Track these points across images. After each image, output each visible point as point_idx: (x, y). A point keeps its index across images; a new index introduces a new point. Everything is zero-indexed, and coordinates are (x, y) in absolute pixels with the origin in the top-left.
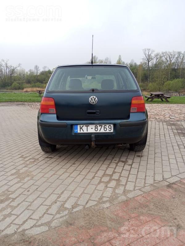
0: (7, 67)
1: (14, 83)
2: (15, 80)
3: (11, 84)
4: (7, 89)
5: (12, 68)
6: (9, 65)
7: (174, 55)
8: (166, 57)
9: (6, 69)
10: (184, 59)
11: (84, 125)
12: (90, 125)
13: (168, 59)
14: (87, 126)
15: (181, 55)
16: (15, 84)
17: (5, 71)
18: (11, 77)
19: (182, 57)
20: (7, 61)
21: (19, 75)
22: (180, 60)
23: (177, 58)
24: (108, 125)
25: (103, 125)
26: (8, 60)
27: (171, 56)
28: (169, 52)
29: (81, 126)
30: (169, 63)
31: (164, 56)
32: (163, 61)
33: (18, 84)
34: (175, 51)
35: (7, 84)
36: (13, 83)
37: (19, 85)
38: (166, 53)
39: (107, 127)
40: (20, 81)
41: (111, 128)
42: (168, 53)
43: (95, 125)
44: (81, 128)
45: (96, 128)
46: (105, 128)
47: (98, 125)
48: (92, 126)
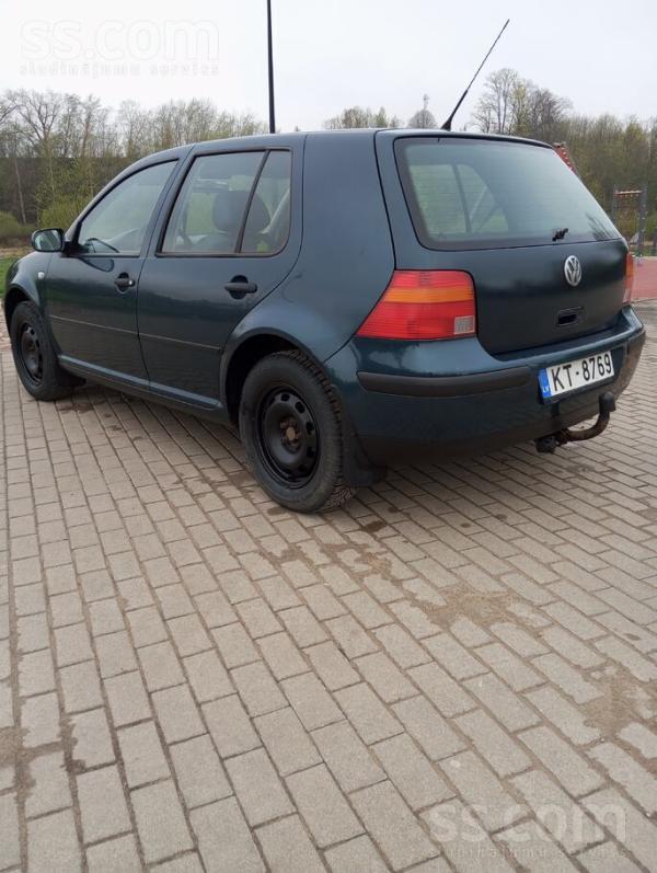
7: (56, 107)
8: (24, 111)
10: (91, 124)
11: (561, 366)
12: (572, 363)
13: (35, 119)
14: (567, 367)
15: (79, 108)
19: (84, 117)
22: (79, 128)
23: (67, 118)
24: (602, 355)
25: (596, 357)
27: (43, 109)
28: (36, 95)
29: (555, 368)
30: (42, 135)
31: (18, 107)
32: (16, 127)
34: (55, 91)
38: (23, 95)
39: (602, 361)
41: (609, 364)
42: (31, 97)
43: (581, 361)
44: (556, 379)
45: (586, 370)
46: (600, 365)
47: (587, 360)
48: (577, 366)
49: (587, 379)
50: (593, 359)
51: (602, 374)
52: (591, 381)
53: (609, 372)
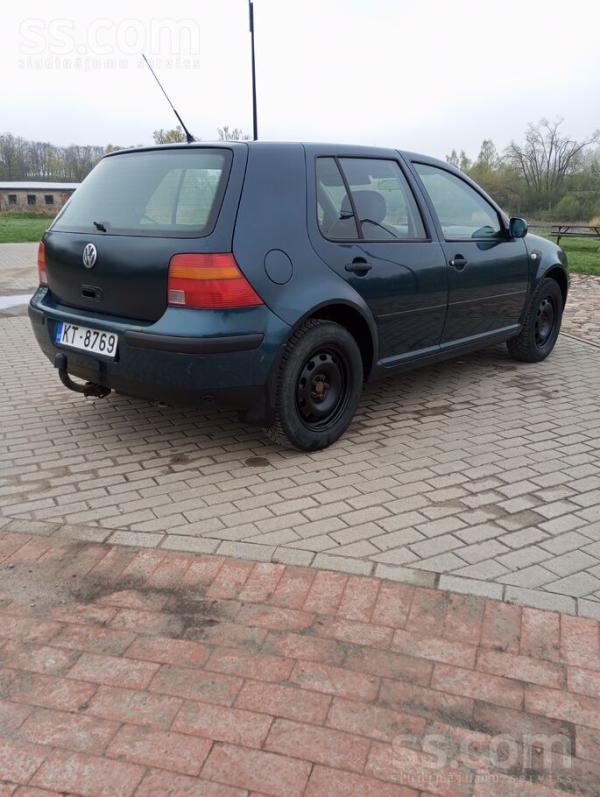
0: (552, 143)
1: (564, 199)
2: (571, 188)
3: (555, 203)
4: (540, 220)
5: (570, 147)
6: (560, 137)
9: (548, 150)
11: (72, 326)
12: (79, 327)
16: (569, 201)
17: (543, 157)
18: (558, 177)
20: (557, 125)
21: (590, 170)
25: (101, 333)
26: (563, 119)
29: (68, 325)
33: (577, 203)
35: (540, 203)
36: (562, 196)
37: (581, 204)
39: (106, 339)
40: (586, 193)
41: (112, 345)
43: (87, 329)
44: (66, 332)
45: (88, 338)
46: (102, 341)
47: (92, 331)
48: (82, 331)
49: (86, 346)
50: (98, 334)
51: (102, 350)
52: (89, 349)
53: (110, 352)
